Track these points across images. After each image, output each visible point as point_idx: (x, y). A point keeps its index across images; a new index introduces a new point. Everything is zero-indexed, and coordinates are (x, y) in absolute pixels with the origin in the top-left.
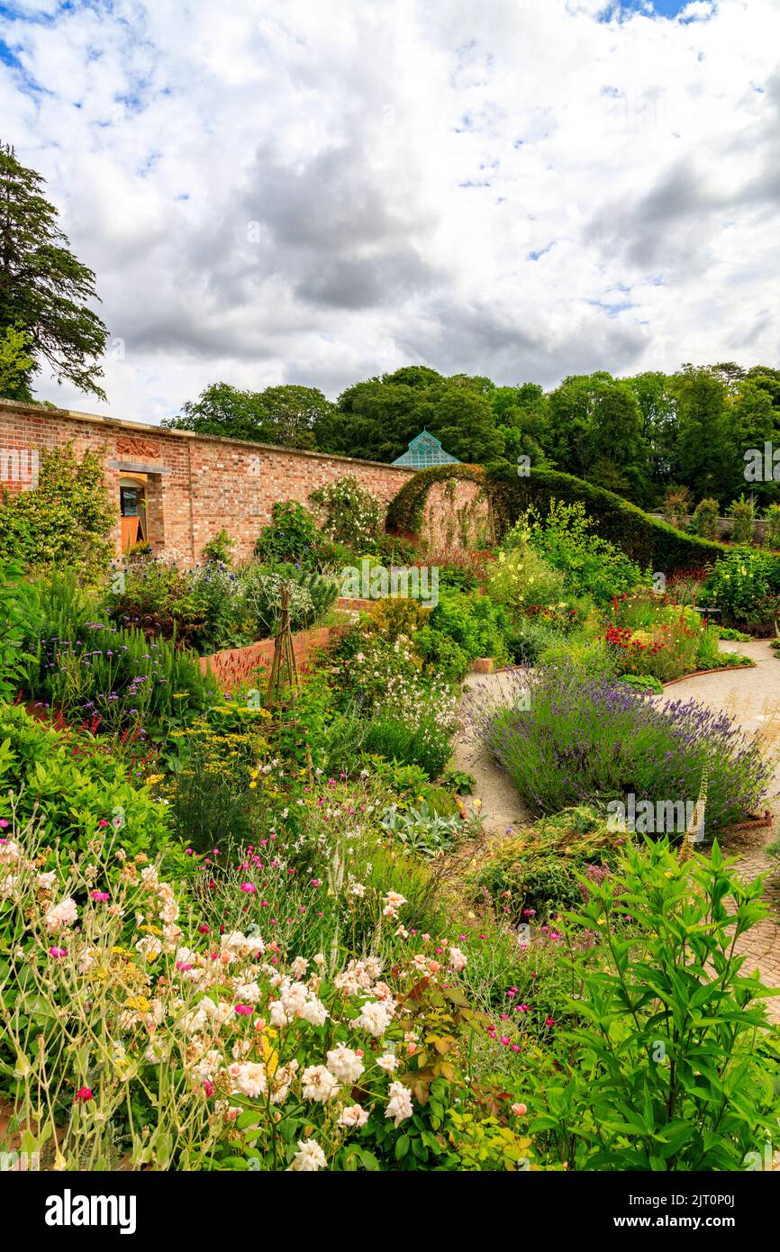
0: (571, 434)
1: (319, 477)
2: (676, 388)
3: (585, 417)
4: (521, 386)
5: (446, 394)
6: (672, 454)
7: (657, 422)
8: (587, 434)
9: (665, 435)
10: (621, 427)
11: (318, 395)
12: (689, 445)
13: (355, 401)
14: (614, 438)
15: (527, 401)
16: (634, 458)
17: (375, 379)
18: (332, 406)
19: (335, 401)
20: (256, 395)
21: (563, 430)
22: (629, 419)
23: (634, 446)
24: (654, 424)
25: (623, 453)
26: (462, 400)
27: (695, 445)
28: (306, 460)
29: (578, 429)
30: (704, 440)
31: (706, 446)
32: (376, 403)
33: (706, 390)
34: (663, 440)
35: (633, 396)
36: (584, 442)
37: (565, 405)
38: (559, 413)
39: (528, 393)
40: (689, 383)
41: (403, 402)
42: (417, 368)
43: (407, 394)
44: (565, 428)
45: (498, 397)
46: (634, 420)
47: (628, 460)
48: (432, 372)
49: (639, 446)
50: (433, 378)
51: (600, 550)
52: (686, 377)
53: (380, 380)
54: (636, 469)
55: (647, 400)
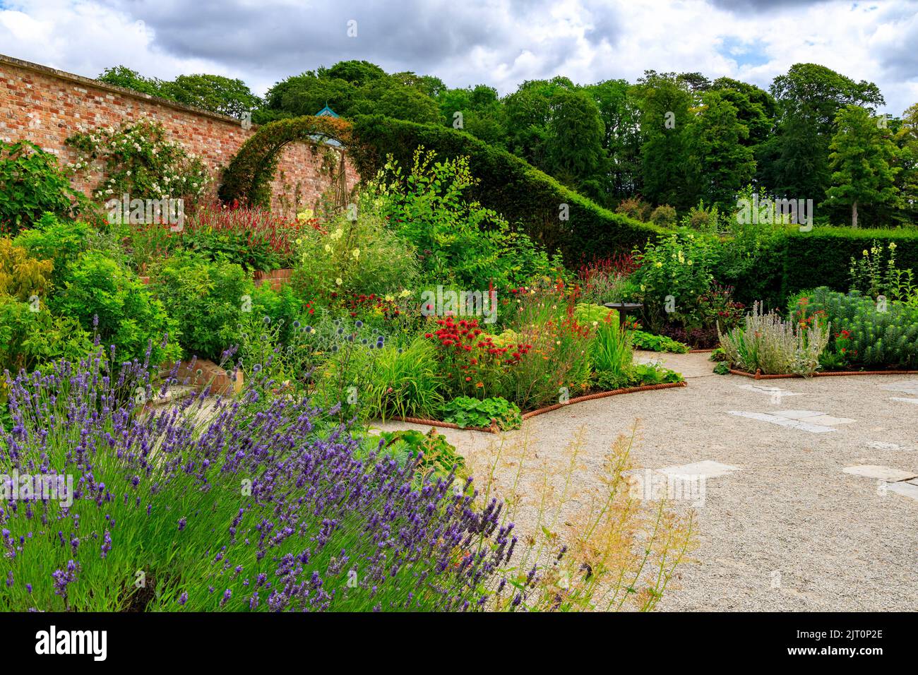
0: (527, 143)
1: (90, 117)
2: (639, 97)
3: (543, 124)
4: (473, 88)
5: (389, 91)
6: (634, 168)
7: (620, 134)
8: (544, 143)
9: (627, 147)
10: (580, 136)
11: (242, 88)
12: (651, 158)
13: (285, 96)
14: (573, 148)
15: (480, 105)
16: (595, 171)
17: (310, 73)
18: (258, 101)
19: (263, 97)
20: (165, 85)
21: (518, 138)
22: (588, 127)
23: (594, 158)
24: (616, 135)
25: (583, 164)
26: (406, 98)
27: (658, 158)
28: (61, 85)
29: (535, 137)
30: (668, 153)
31: (670, 160)
32: (309, 99)
33: (670, 100)
34: (625, 153)
35: (594, 104)
36: (541, 151)
37: (522, 110)
38: (515, 119)
39: (481, 97)
40: (652, 91)
41: (339, 99)
42: (359, 63)
43: (344, 90)
44: (520, 135)
45: (449, 100)
46: (595, 128)
47: (587, 173)
48: (376, 68)
49: (599, 158)
50: (376, 74)
51: (486, 225)
52: (650, 85)
53: (316, 74)
54: (596, 183)
55: (610, 109)
